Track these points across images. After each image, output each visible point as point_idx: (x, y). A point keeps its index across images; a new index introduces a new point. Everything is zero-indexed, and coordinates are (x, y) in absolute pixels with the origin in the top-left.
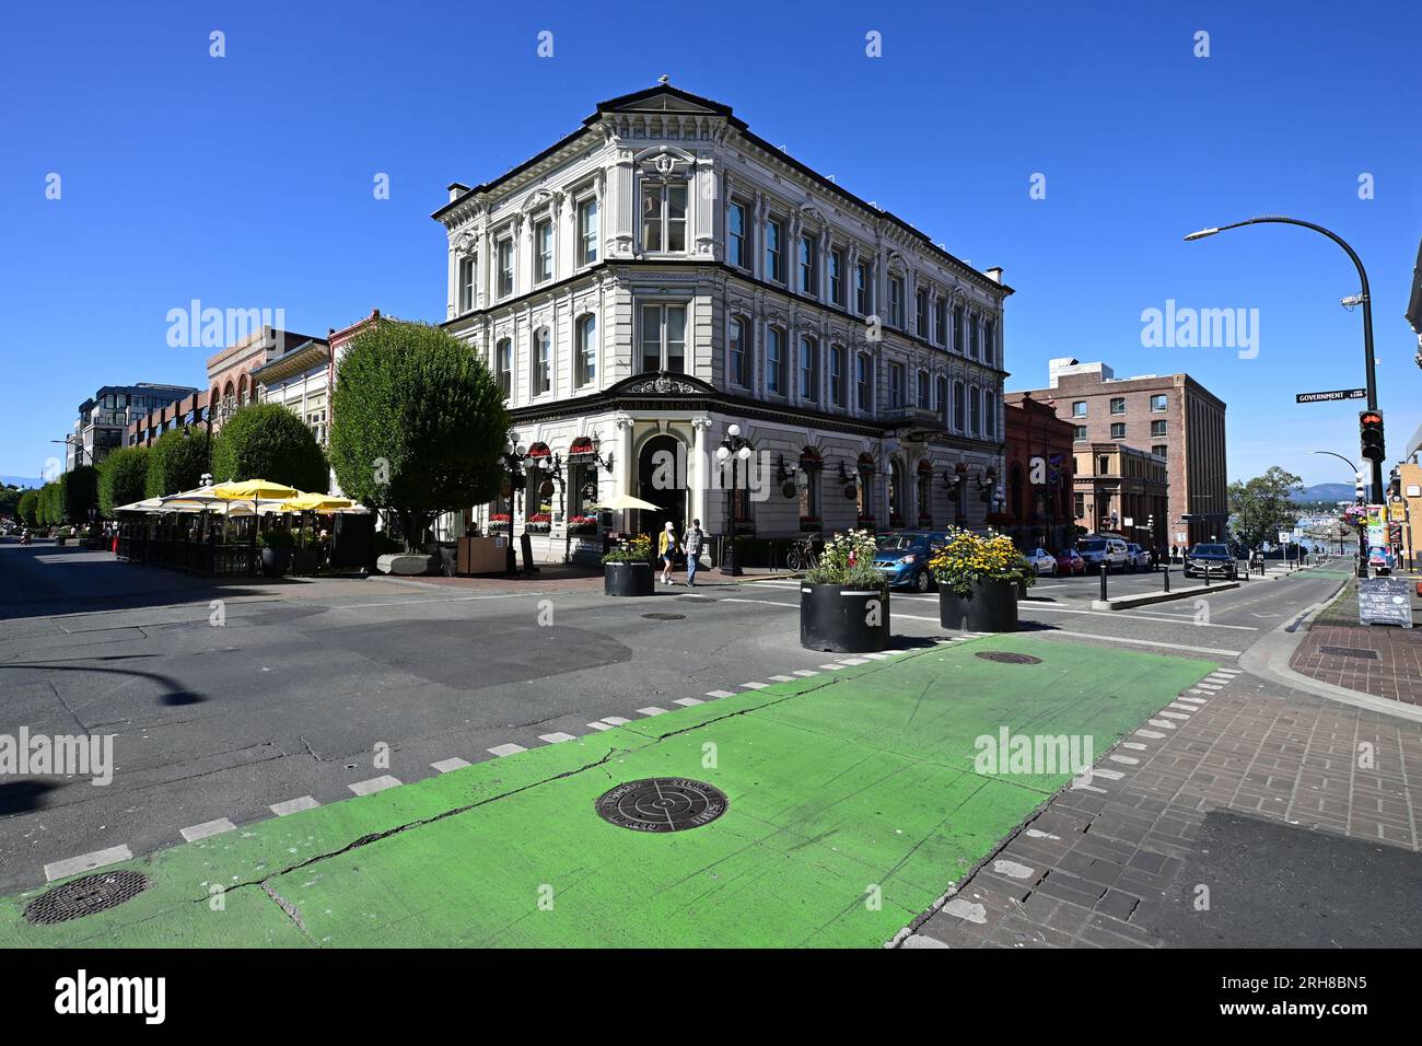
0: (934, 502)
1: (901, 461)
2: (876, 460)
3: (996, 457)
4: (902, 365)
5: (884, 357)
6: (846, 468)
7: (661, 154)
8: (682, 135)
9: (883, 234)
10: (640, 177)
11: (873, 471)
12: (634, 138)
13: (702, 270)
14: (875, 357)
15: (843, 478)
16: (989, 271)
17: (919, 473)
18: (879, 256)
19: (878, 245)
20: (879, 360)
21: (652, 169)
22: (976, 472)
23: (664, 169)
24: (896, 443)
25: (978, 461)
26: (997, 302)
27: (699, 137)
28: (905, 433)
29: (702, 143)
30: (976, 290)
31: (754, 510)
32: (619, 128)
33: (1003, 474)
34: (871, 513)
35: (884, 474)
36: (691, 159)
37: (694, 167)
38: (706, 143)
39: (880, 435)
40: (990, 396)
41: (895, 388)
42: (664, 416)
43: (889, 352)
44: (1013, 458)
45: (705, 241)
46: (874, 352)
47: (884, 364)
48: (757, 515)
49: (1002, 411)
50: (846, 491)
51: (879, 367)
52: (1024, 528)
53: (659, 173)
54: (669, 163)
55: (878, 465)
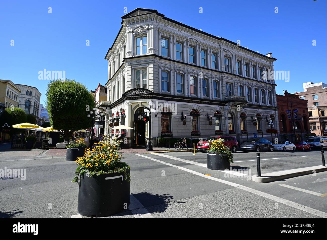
0: (248, 126)
1: (233, 113)
2: (222, 113)
3: (274, 111)
4: (232, 84)
5: (224, 81)
6: (209, 115)
7: (139, 27)
8: (144, 21)
9: (221, 44)
10: (134, 35)
11: (221, 116)
12: (132, 25)
13: (150, 57)
14: (220, 81)
15: (208, 119)
16: (267, 54)
17: (241, 117)
18: (220, 51)
19: (220, 48)
20: (222, 82)
21: (137, 32)
22: (265, 116)
23: (140, 31)
24: (228, 107)
25: (266, 113)
26: (270, 63)
27: (149, 20)
28: (231, 104)
29: (150, 22)
30: (261, 60)
31: (172, 129)
32: (128, 23)
33: (277, 117)
34: (221, 130)
35: (226, 117)
36: (147, 27)
37: (148, 29)
38: (151, 22)
39: (224, 105)
40: (270, 92)
41: (230, 90)
42: (140, 101)
43: (226, 79)
44: (281, 112)
45: (151, 49)
46: (220, 80)
47: (224, 83)
48: (173, 131)
49: (275, 96)
50: (209, 123)
51: (222, 84)
52: (288, 134)
53: (139, 33)
54: (141, 29)
55: (223, 115)
